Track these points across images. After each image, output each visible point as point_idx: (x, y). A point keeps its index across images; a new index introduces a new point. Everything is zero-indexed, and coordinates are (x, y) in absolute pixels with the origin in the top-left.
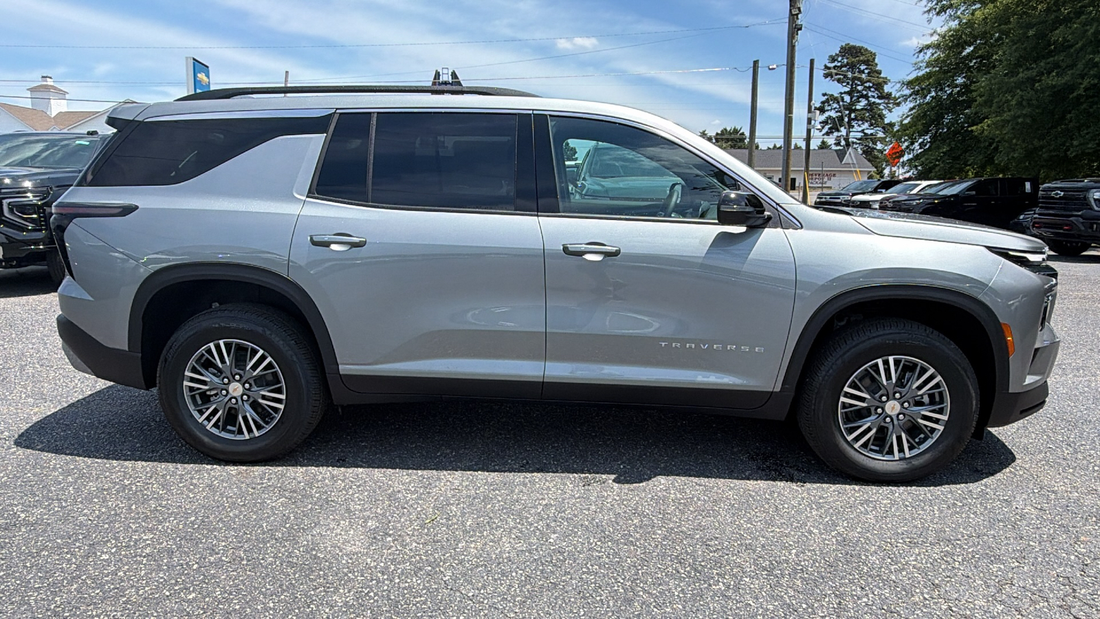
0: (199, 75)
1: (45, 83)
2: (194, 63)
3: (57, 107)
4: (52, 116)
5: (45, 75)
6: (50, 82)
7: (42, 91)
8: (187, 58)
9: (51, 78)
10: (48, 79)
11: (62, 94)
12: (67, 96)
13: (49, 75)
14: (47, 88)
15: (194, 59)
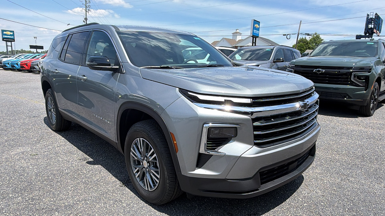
0: (255, 25)
1: (237, 31)
2: (254, 21)
3: (239, 38)
4: (237, 41)
5: (237, 29)
6: (238, 31)
7: (235, 34)
8: (252, 20)
9: (238, 30)
10: (237, 30)
11: (240, 34)
12: (242, 35)
13: (238, 29)
14: (237, 33)
15: (254, 20)
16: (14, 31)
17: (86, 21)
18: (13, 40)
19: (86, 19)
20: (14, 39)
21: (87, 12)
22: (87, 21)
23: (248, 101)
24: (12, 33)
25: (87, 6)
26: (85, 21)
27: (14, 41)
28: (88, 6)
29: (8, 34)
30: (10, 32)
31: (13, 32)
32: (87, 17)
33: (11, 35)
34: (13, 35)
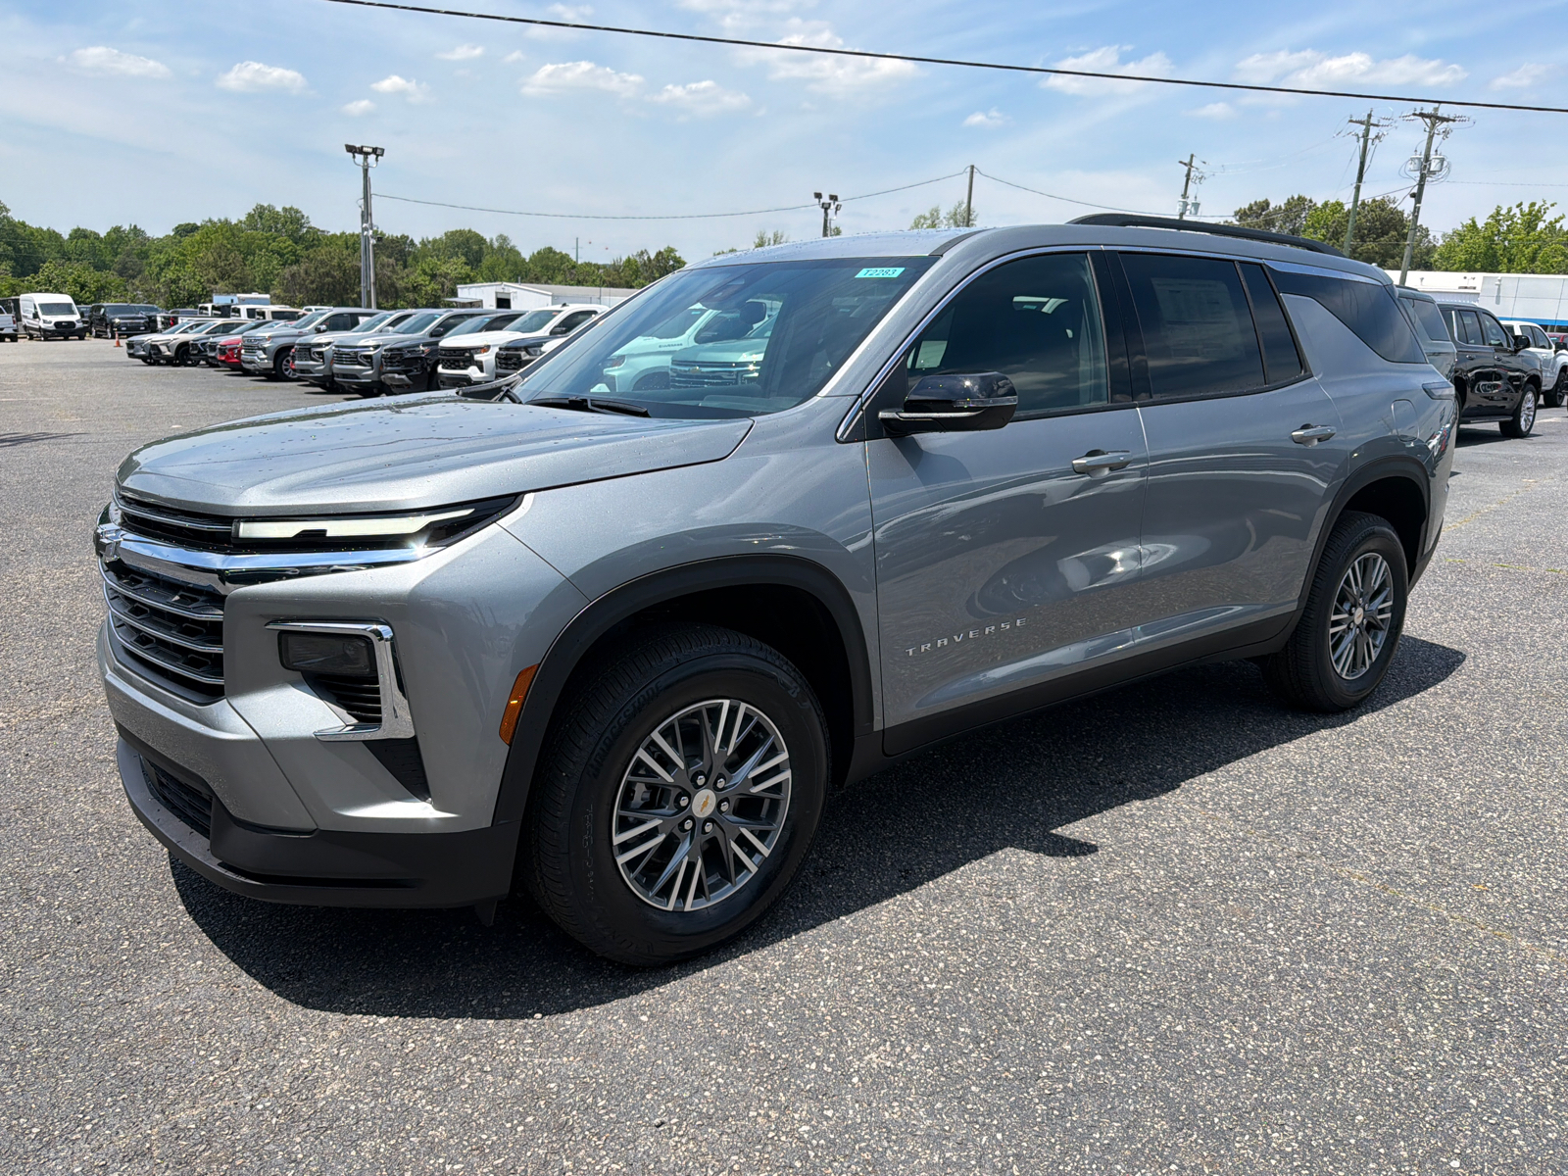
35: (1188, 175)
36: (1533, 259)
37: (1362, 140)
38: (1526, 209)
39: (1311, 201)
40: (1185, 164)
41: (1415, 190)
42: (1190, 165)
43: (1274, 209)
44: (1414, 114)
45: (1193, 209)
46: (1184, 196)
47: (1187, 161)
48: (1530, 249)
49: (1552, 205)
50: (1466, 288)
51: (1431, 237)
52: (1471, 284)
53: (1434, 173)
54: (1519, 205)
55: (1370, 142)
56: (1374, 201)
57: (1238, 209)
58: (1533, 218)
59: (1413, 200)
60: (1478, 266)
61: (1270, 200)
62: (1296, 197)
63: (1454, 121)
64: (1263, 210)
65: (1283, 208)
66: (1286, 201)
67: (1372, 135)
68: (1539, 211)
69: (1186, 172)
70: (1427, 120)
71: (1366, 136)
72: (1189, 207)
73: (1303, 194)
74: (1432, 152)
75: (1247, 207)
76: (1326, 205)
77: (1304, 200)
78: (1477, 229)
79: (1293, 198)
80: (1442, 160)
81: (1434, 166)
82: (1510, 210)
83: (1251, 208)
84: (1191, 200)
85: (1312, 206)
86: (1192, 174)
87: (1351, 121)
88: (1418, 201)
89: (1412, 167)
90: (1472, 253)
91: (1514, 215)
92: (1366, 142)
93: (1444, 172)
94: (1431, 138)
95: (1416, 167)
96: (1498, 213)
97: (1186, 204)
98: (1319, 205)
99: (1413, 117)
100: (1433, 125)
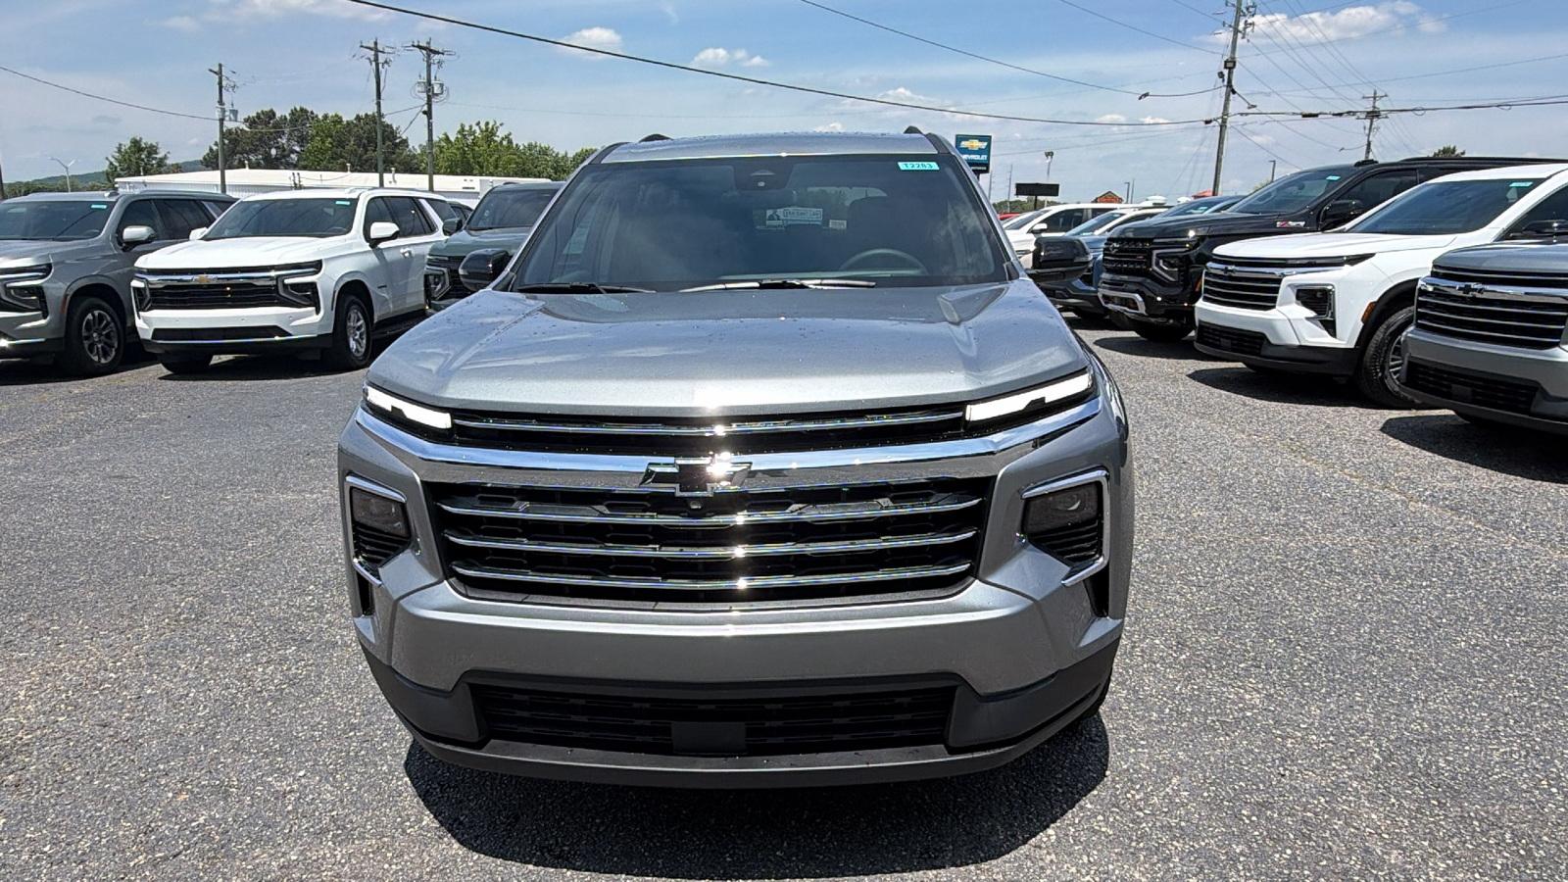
16: (990, 137)
17: (1230, 73)
18: (985, 168)
19: (1230, 65)
20: (987, 165)
21: (1240, 35)
22: (1235, 70)
23: (442, 421)
24: (986, 144)
25: (1245, 10)
26: (1226, 72)
27: (987, 171)
28: (1247, 9)
29: (972, 146)
30: (980, 141)
31: (987, 139)
32: (1236, 56)
33: (980, 152)
34: (987, 151)
35: (220, 83)
36: (496, 167)
37: (374, 63)
38: (483, 127)
39: (312, 113)
40: (215, 73)
41: (426, 108)
42: (219, 73)
43: (281, 118)
44: (413, 46)
45: (232, 116)
46: (221, 102)
47: (216, 69)
48: (493, 158)
49: (501, 125)
50: (467, 188)
51: (410, 147)
52: (470, 185)
53: (437, 95)
54: (478, 124)
55: (380, 66)
56: (366, 115)
57: (246, 117)
58: (489, 134)
59: (425, 116)
60: (459, 170)
61: (274, 110)
62: (298, 109)
63: (443, 54)
64: (271, 119)
65: (288, 117)
66: (290, 112)
67: (381, 60)
68: (493, 129)
69: (218, 80)
70: (424, 52)
71: (376, 60)
72: (227, 113)
73: (305, 107)
74: (433, 78)
75: (255, 115)
76: (326, 117)
77: (306, 111)
78: (450, 142)
79: (295, 109)
80: (442, 85)
81: (437, 90)
82: (471, 127)
83: (258, 116)
84: (227, 107)
85: (315, 117)
86: (224, 83)
87: (362, 46)
88: (430, 117)
89: (420, 89)
90: (452, 161)
91: (475, 132)
92: (377, 65)
93: (445, 93)
94: (429, 66)
95: (423, 89)
96: (463, 129)
97: (224, 111)
98: (320, 117)
99: (412, 48)
100: (429, 56)
